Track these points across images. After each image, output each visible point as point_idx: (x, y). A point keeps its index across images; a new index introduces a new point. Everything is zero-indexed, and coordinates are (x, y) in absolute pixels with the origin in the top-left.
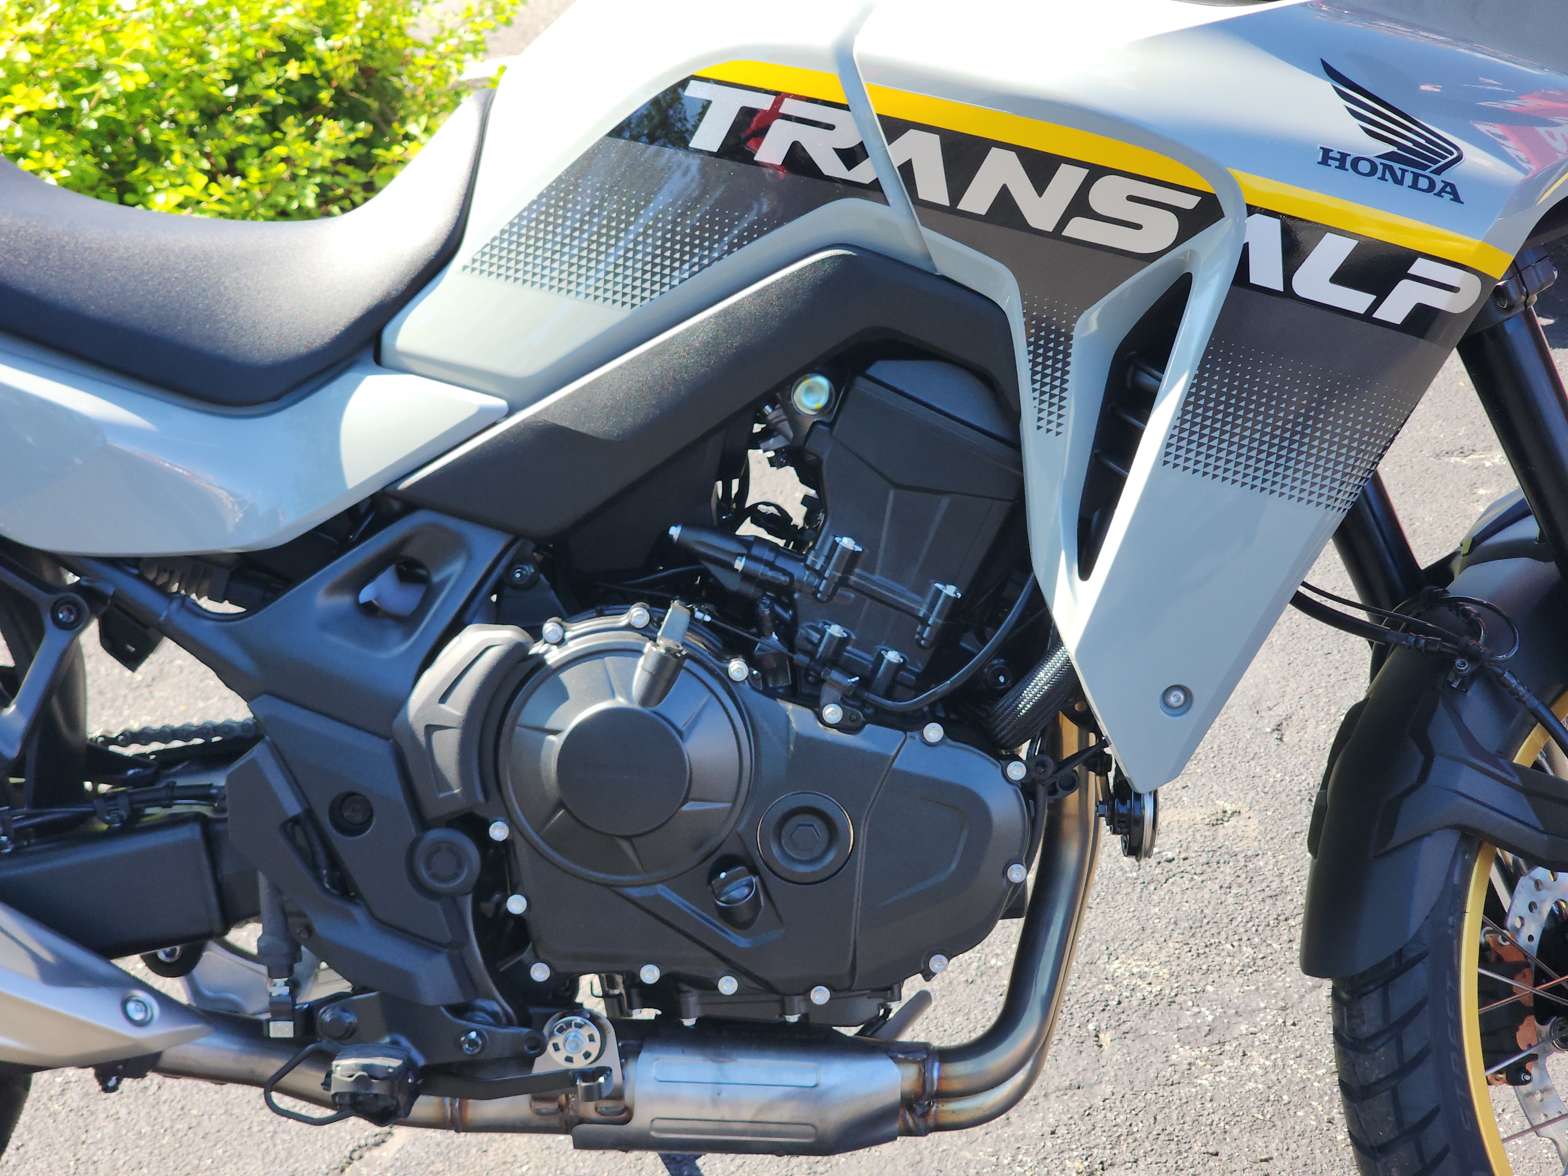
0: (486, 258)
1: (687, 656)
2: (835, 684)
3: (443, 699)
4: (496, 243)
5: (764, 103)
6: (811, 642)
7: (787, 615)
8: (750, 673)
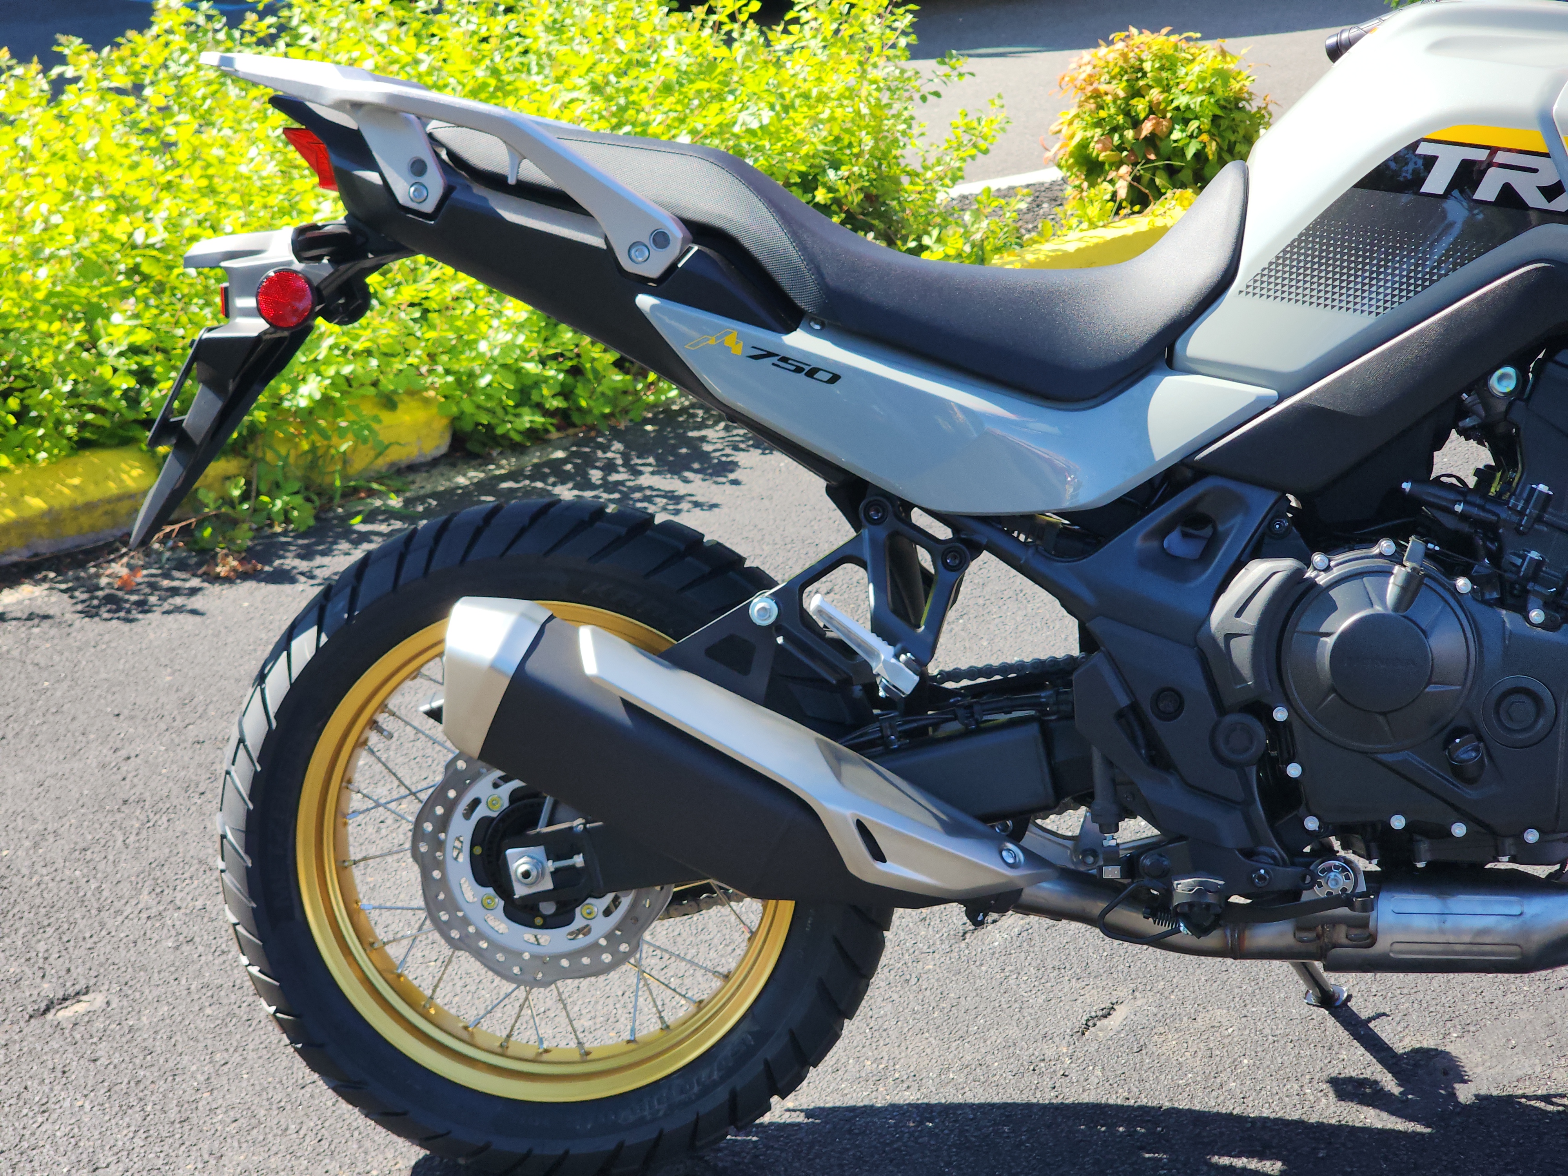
0: (1258, 284)
1: (1425, 575)
2: (1538, 594)
3: (1239, 614)
4: (1266, 272)
5: (1482, 155)
6: (1515, 565)
7: (1493, 547)
8: (1473, 588)
